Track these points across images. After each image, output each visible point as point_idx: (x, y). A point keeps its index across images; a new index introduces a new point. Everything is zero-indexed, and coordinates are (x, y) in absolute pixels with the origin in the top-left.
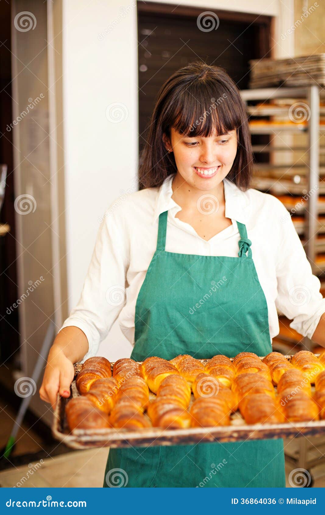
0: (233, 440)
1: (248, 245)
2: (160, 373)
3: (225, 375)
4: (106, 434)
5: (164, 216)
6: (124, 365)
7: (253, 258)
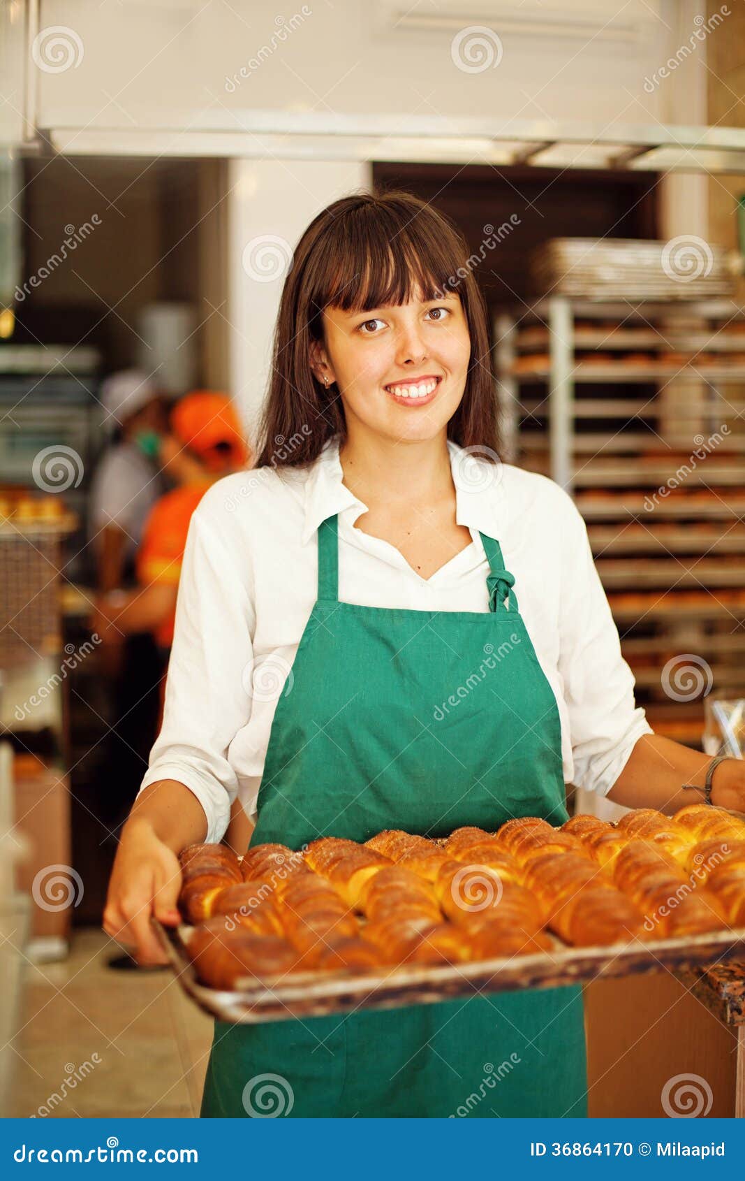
0: (568, 982)
1: (509, 584)
2: (360, 865)
3: (500, 863)
4: (304, 985)
5: (328, 527)
6: (270, 857)
7: (520, 612)
